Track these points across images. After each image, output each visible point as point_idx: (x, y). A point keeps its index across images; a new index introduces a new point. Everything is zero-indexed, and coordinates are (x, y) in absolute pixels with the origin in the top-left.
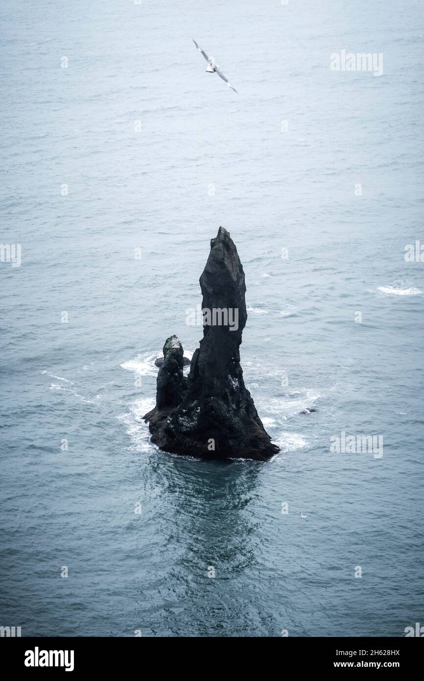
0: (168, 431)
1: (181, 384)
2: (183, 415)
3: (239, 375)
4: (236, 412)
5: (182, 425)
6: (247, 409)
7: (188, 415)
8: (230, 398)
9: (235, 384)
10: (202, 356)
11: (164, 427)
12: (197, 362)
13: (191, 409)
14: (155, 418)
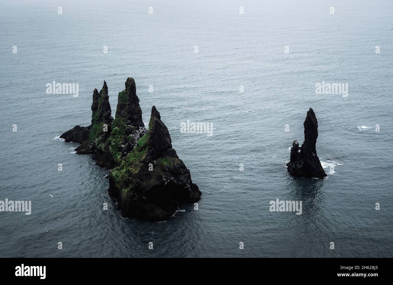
0: (293, 169)
1: (298, 155)
2: (298, 164)
3: (315, 152)
4: (314, 164)
5: (298, 167)
6: (318, 163)
7: (300, 164)
8: (312, 159)
9: (314, 155)
10: (304, 146)
11: (292, 167)
12: (302, 148)
13: (300, 162)
14: (290, 165)
